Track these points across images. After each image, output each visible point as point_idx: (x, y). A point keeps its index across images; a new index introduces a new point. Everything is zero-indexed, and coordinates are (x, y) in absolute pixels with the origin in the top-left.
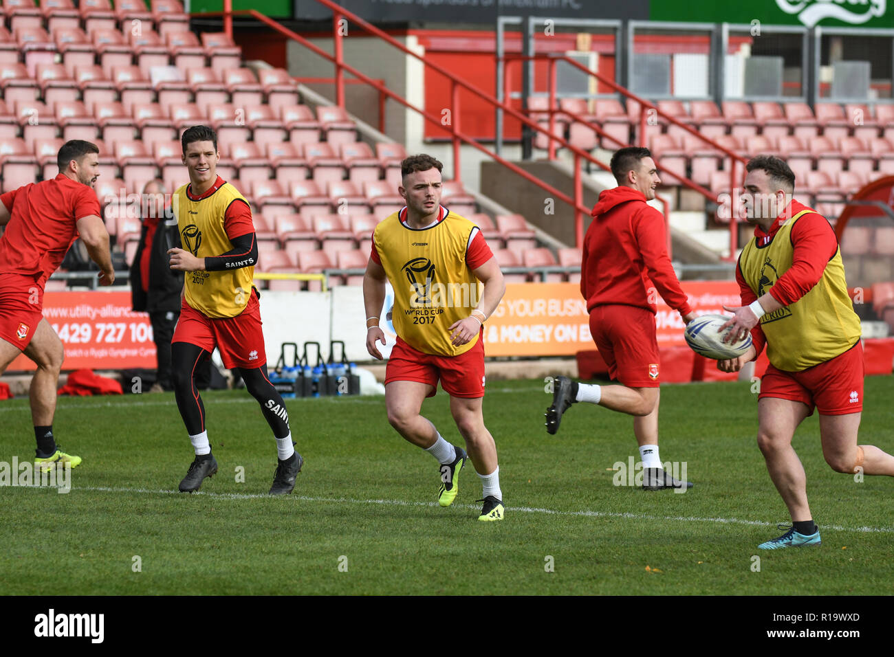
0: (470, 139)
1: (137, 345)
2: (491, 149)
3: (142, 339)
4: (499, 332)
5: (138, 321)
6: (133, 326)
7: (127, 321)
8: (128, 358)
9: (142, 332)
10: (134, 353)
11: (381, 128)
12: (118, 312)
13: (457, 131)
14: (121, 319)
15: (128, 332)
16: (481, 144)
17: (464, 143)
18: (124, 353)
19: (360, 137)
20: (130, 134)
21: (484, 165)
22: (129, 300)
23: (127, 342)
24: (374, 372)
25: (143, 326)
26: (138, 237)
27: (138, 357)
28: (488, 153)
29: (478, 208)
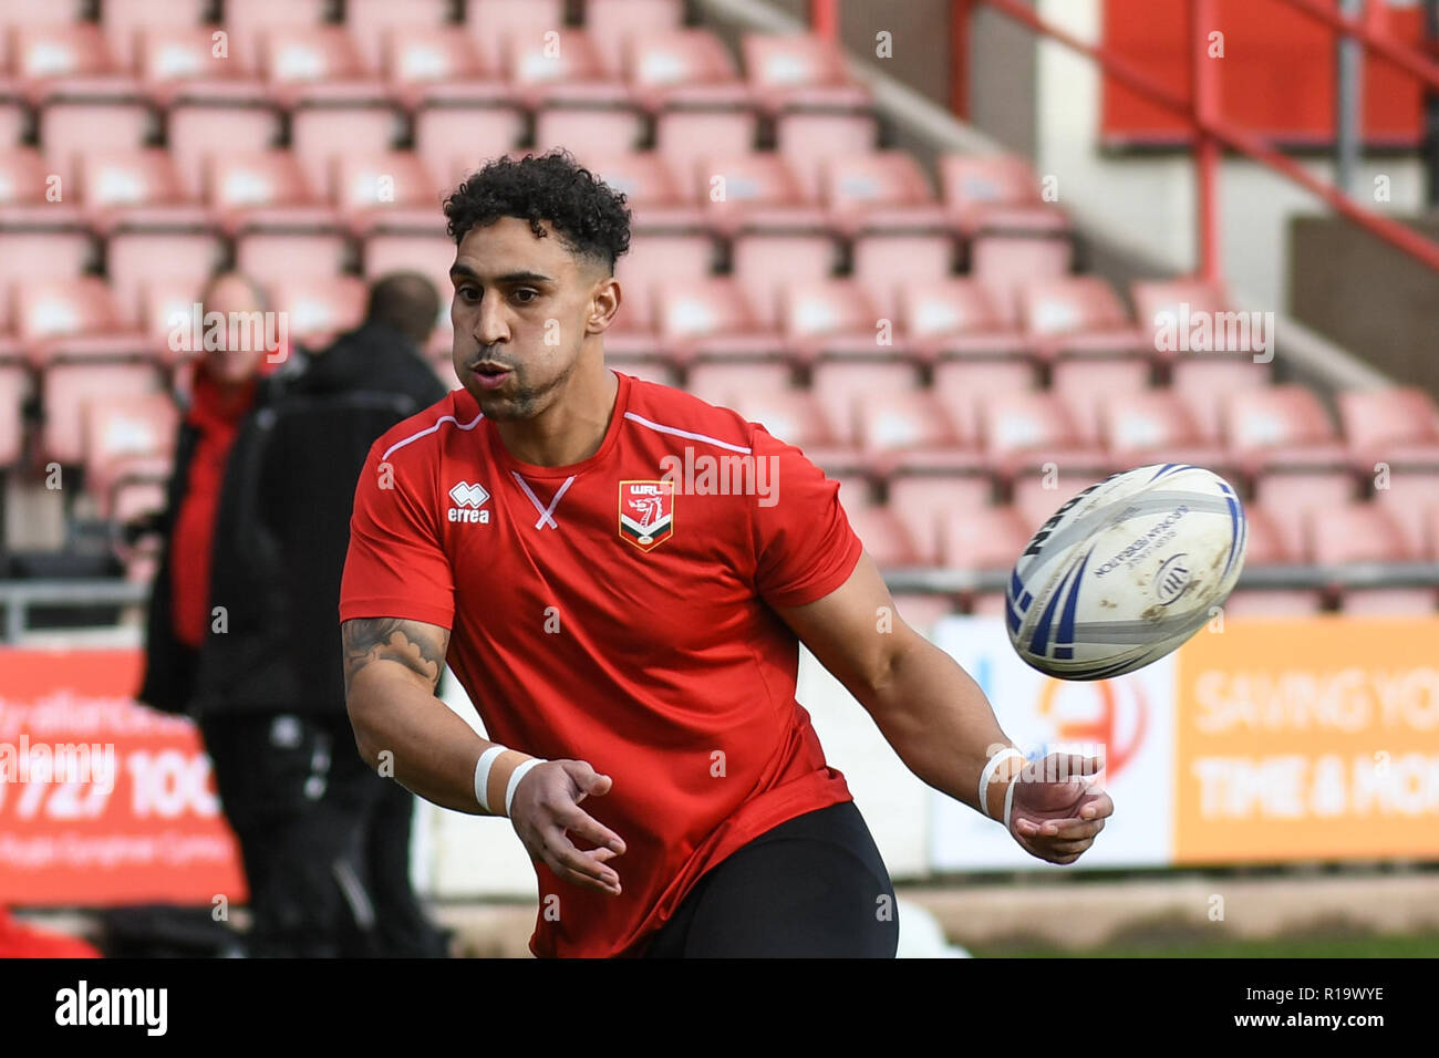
0: (1249, 137)
1: (155, 825)
2: (1322, 173)
3: (170, 806)
4: (1349, 779)
5: (155, 745)
6: (139, 763)
7: (125, 745)
8: (127, 869)
9: (170, 784)
10: (142, 850)
11: (956, 101)
12: (90, 715)
13: (1210, 110)
14: (101, 738)
15: (124, 784)
16: (1289, 155)
17: (1232, 151)
18: (112, 851)
19: (887, 135)
20: (127, 127)
21: (1301, 231)
22: (132, 675)
23: (119, 815)
24: (938, 915)
25: (171, 761)
26: (161, 467)
27: (158, 867)
28: (1309, 185)
29: (1281, 371)
